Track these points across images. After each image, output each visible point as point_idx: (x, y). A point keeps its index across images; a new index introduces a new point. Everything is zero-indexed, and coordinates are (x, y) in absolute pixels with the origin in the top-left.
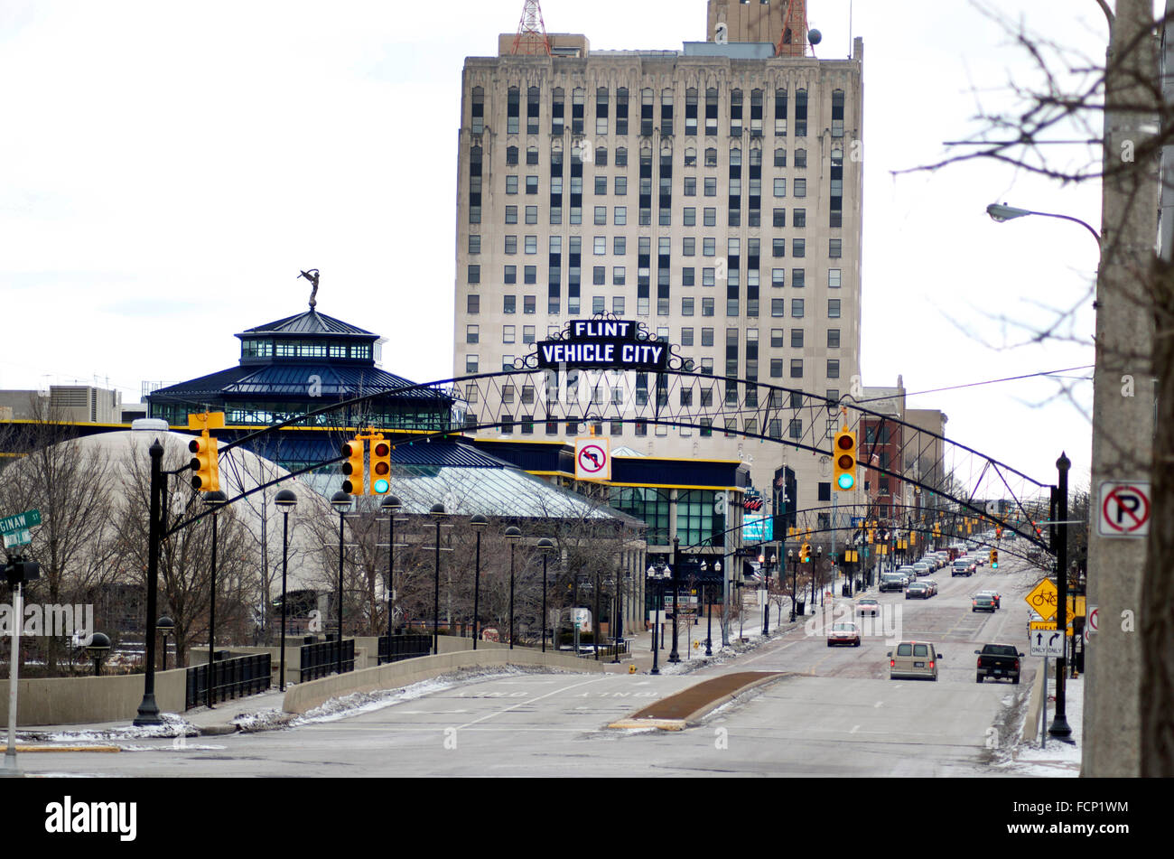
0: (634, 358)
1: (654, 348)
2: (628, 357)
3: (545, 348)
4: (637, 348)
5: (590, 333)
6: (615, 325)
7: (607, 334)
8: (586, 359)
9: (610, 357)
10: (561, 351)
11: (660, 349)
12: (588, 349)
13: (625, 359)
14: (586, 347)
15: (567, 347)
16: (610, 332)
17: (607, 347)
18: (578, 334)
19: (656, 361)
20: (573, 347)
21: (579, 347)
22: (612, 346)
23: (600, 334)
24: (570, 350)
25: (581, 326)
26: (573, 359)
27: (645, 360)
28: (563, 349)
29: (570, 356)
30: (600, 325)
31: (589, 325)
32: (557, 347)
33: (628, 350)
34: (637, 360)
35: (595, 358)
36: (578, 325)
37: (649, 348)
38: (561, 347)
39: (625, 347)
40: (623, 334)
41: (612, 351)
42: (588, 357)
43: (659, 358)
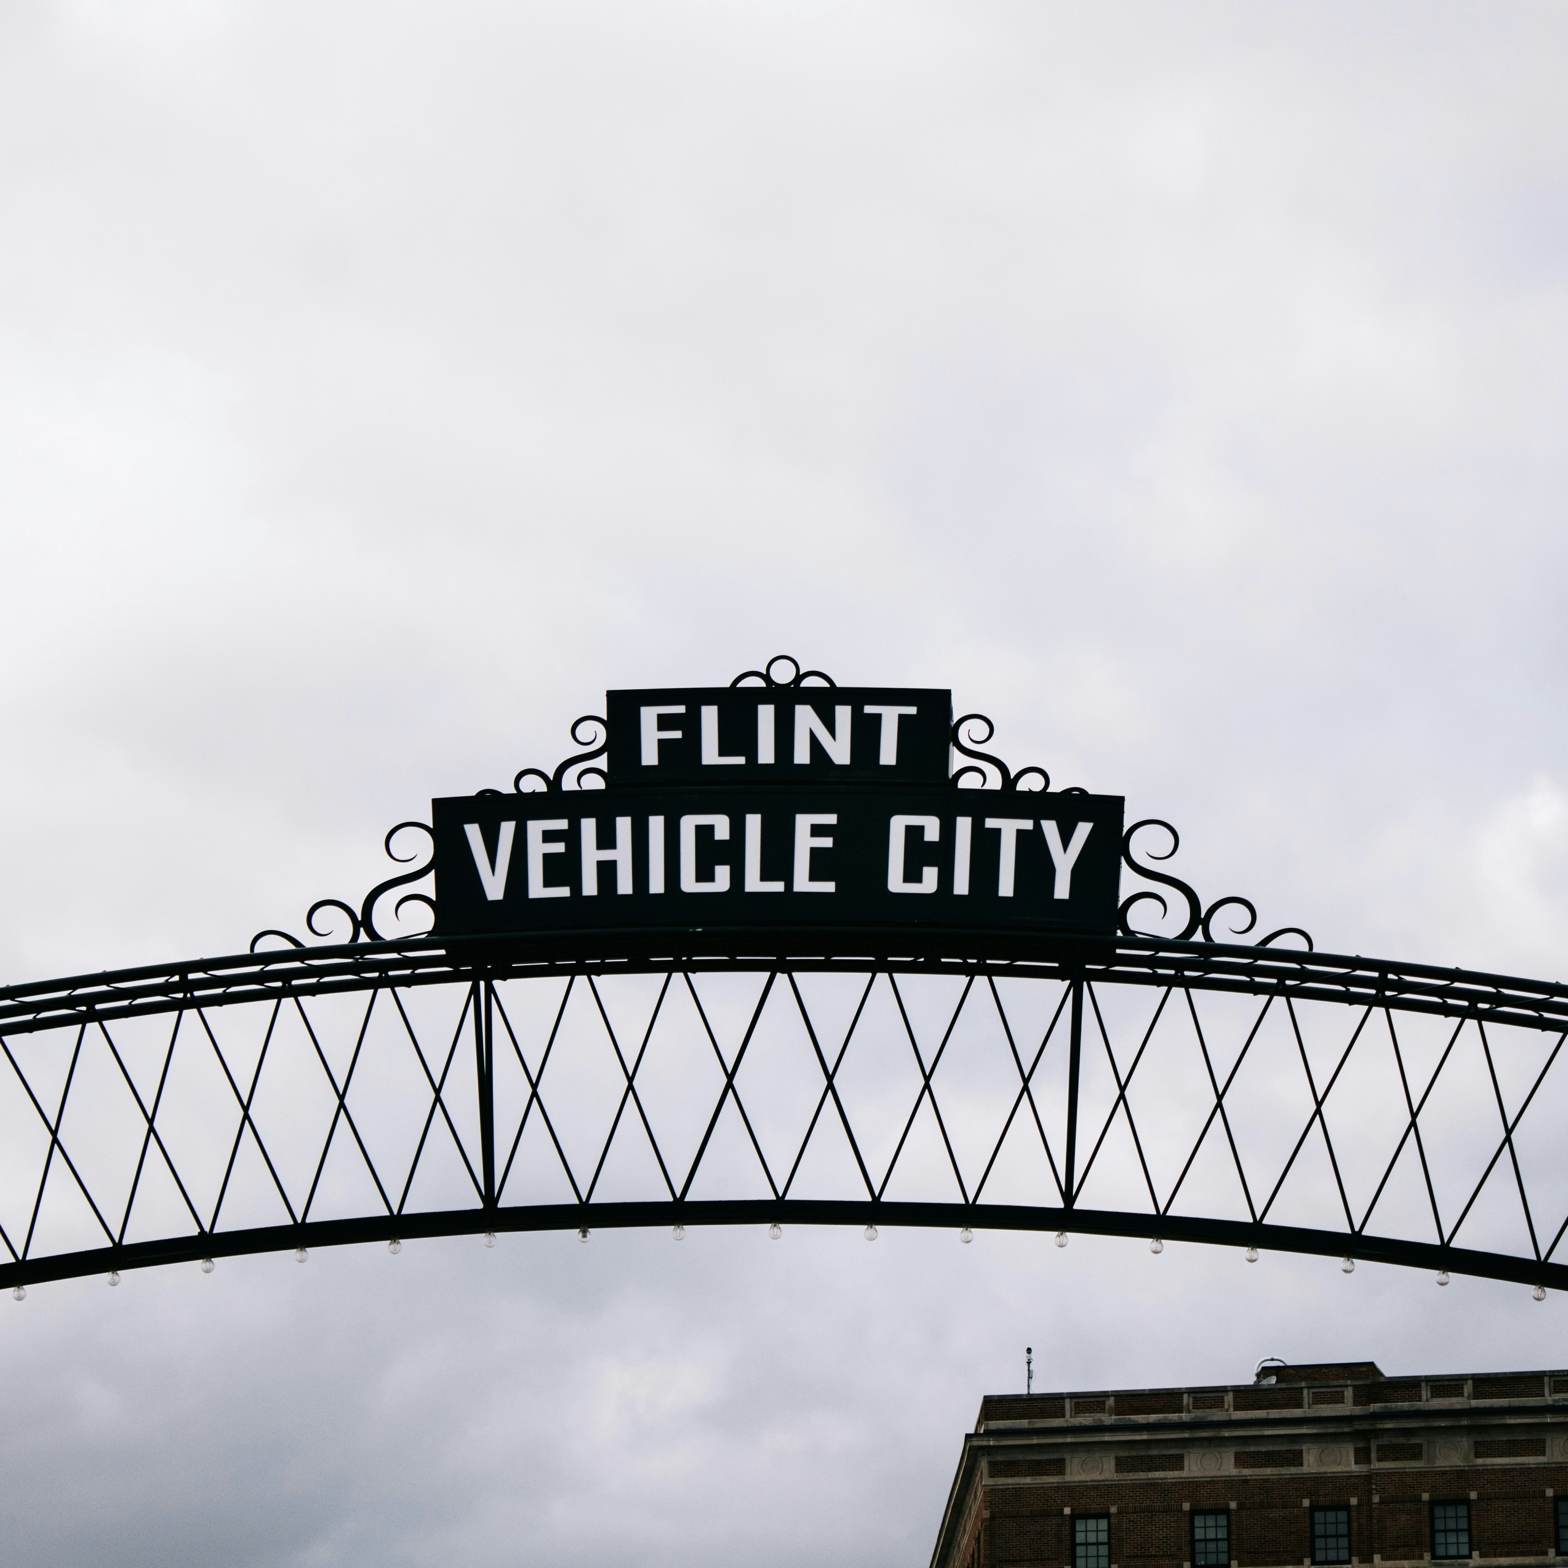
0: (946, 878)
1: (1050, 828)
2: (912, 874)
3: (473, 832)
4: (964, 825)
5: (710, 755)
6: (843, 714)
7: (802, 755)
8: (689, 883)
9: (814, 876)
10: (559, 847)
11: (1083, 830)
12: (704, 833)
13: (896, 883)
14: (689, 824)
15: (589, 827)
16: (815, 744)
17: (804, 822)
18: (650, 756)
19: (1062, 890)
20: (624, 826)
21: (656, 824)
22: (831, 819)
23: (766, 754)
24: (606, 840)
25: (664, 723)
26: (625, 885)
27: (1006, 887)
28: (572, 837)
29: (607, 871)
30: (766, 714)
31: (710, 715)
32: (535, 828)
33: (914, 834)
34: (961, 886)
35: (738, 876)
36: (649, 715)
37: (1027, 824)
38: (562, 824)
39: (899, 824)
40: (888, 755)
41: (827, 842)
42: (704, 874)
43: (1077, 872)
